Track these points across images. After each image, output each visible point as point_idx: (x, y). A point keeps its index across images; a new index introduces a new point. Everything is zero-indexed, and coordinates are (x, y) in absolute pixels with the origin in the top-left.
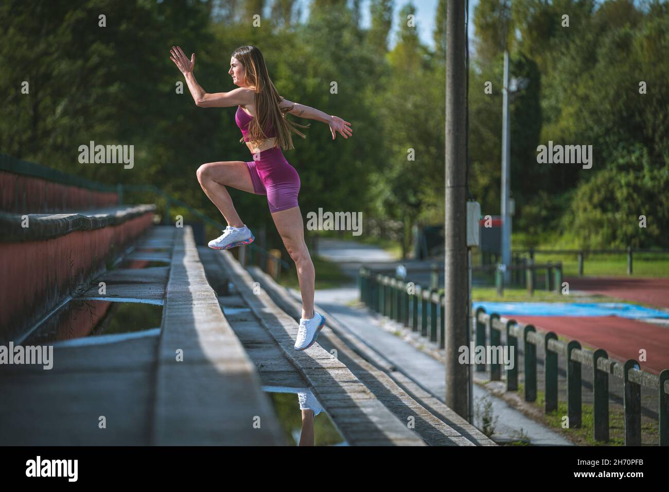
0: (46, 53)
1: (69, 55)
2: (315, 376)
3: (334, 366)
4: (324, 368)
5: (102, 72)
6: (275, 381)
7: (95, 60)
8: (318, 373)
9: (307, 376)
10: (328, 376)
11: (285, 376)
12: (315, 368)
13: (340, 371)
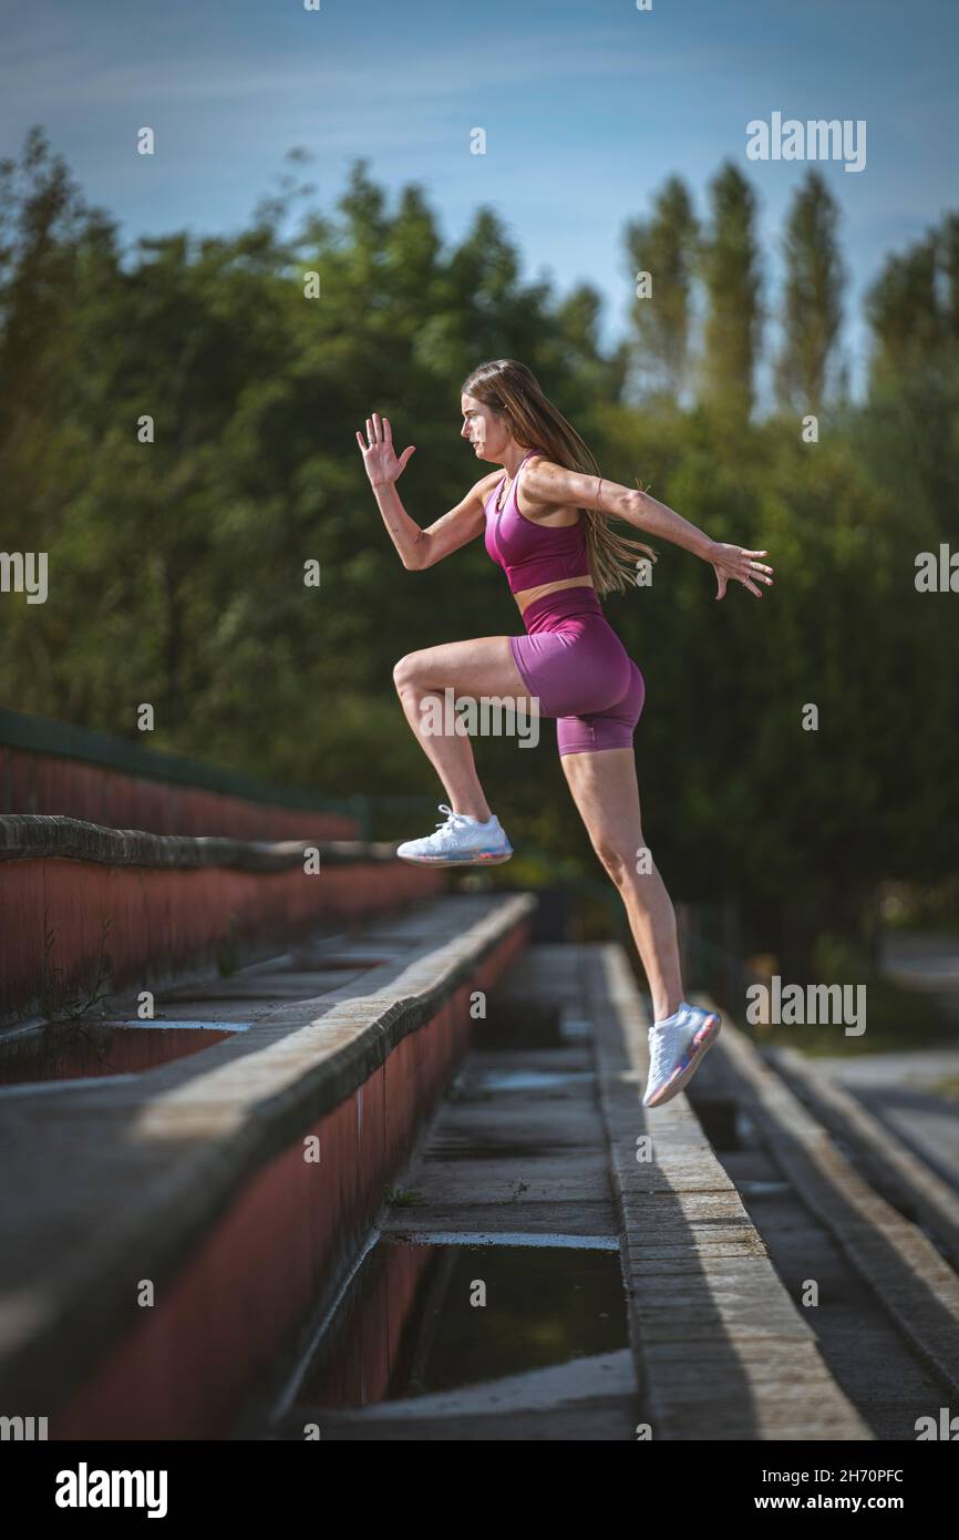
0: (195, 487)
1: (252, 489)
2: (644, 1210)
3: (706, 1187)
4: (673, 1192)
5: (330, 527)
6: (544, 1222)
7: (311, 501)
8: (657, 1203)
9: (626, 1209)
10: (675, 1209)
11: (575, 1211)
12: (656, 1192)
13: (715, 1197)
